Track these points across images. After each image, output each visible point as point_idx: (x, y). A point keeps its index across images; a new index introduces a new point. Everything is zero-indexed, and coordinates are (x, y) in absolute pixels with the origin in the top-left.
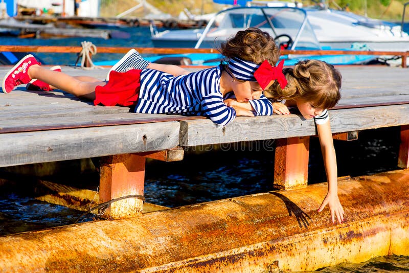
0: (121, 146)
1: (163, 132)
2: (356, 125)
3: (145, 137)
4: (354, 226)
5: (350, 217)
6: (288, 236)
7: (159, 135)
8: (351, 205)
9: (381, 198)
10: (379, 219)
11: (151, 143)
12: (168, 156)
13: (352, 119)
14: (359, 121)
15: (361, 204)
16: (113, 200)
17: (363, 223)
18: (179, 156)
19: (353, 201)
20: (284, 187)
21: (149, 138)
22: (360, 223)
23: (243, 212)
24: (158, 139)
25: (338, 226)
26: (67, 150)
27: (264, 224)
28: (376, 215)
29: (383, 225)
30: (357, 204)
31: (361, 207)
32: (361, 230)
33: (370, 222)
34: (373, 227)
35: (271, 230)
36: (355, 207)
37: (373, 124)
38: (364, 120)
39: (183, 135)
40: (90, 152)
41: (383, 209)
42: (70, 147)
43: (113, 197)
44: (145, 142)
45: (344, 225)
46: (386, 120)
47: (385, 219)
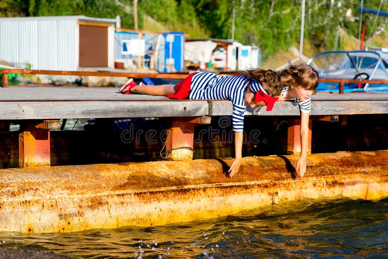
0: (170, 112)
1: (197, 106)
2: (335, 111)
3: (185, 108)
4: (338, 178)
5: (336, 172)
6: (287, 178)
7: (193, 108)
8: (338, 165)
9: (363, 163)
10: (359, 176)
11: (189, 112)
12: (201, 121)
14: (338, 109)
15: (347, 165)
16: (173, 149)
17: (345, 177)
18: (208, 121)
19: (340, 163)
20: (293, 153)
21: (187, 109)
22: (343, 177)
23: (258, 162)
24: (193, 110)
25: (326, 176)
26: (138, 111)
27: (271, 170)
28: (357, 173)
29: (362, 180)
30: (343, 165)
31: (346, 167)
32: (343, 181)
33: (351, 176)
34: (355, 180)
35: (275, 174)
36: (341, 167)
37: (348, 111)
38: (342, 108)
39: (210, 109)
41: (363, 170)
43: (173, 147)
44: (185, 111)
45: (330, 176)
46: (359, 109)
47: (364, 176)
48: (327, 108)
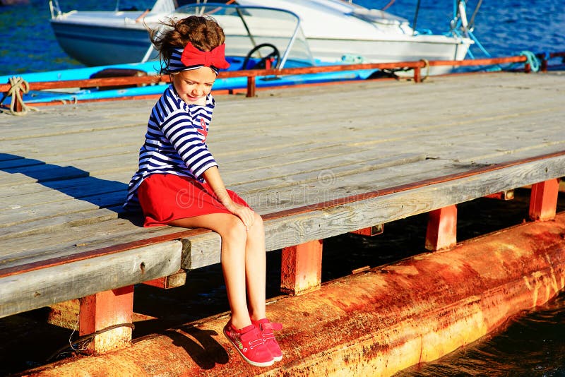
0: (116, 279)
1: (163, 256)
2: (382, 217)
3: (143, 265)
4: (380, 336)
5: (373, 325)
6: (303, 357)
7: (158, 261)
8: (374, 309)
9: (409, 296)
10: (408, 324)
11: (150, 271)
12: (168, 283)
13: (377, 211)
14: (385, 212)
15: (386, 307)
16: (99, 332)
17: (389, 332)
18: (181, 281)
19: (376, 304)
20: (293, 292)
21: (147, 266)
22: (386, 332)
24: (157, 265)
25: (361, 338)
26: (55, 292)
28: (404, 319)
29: (412, 331)
30: (381, 307)
31: (386, 311)
32: (387, 341)
33: (396, 329)
34: (402, 334)
36: (379, 312)
37: (400, 214)
38: (391, 210)
39: (186, 256)
40: (82, 291)
41: (412, 311)
42: (59, 288)
43: (98, 328)
44: (143, 271)
45: (367, 336)
46: (416, 206)
47: (414, 323)
48: (371, 214)
